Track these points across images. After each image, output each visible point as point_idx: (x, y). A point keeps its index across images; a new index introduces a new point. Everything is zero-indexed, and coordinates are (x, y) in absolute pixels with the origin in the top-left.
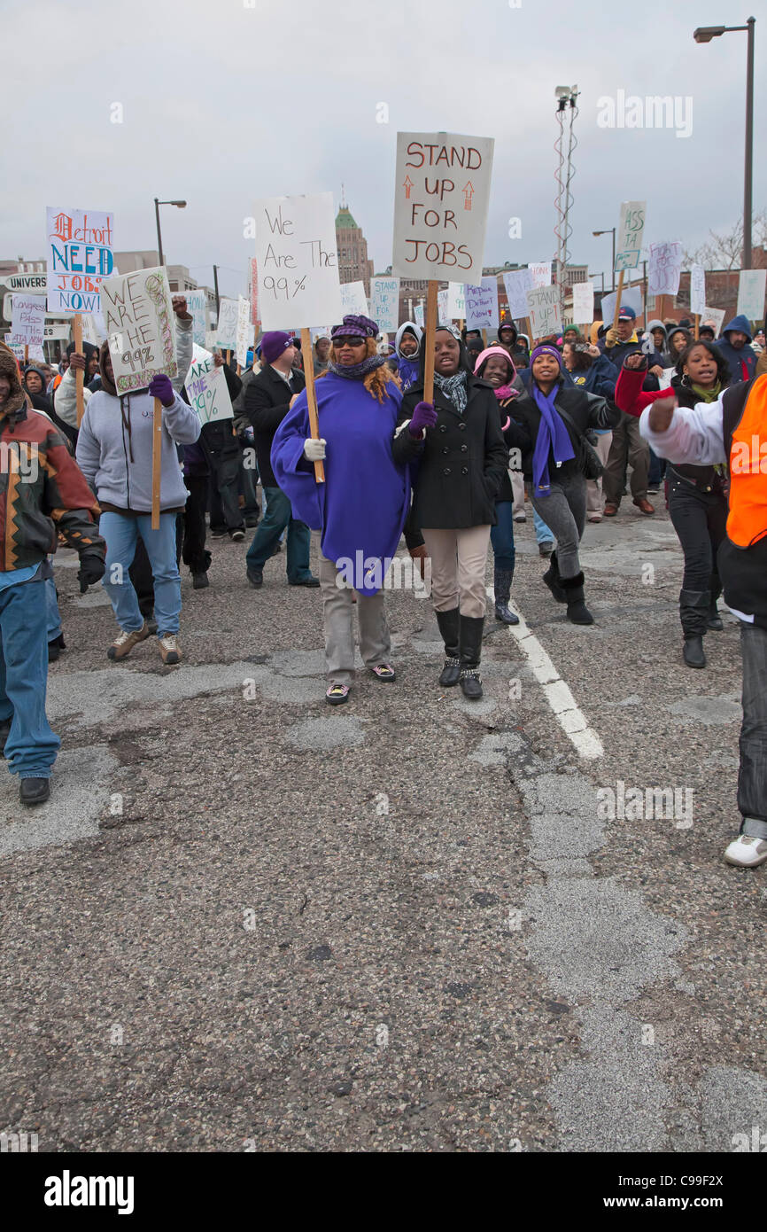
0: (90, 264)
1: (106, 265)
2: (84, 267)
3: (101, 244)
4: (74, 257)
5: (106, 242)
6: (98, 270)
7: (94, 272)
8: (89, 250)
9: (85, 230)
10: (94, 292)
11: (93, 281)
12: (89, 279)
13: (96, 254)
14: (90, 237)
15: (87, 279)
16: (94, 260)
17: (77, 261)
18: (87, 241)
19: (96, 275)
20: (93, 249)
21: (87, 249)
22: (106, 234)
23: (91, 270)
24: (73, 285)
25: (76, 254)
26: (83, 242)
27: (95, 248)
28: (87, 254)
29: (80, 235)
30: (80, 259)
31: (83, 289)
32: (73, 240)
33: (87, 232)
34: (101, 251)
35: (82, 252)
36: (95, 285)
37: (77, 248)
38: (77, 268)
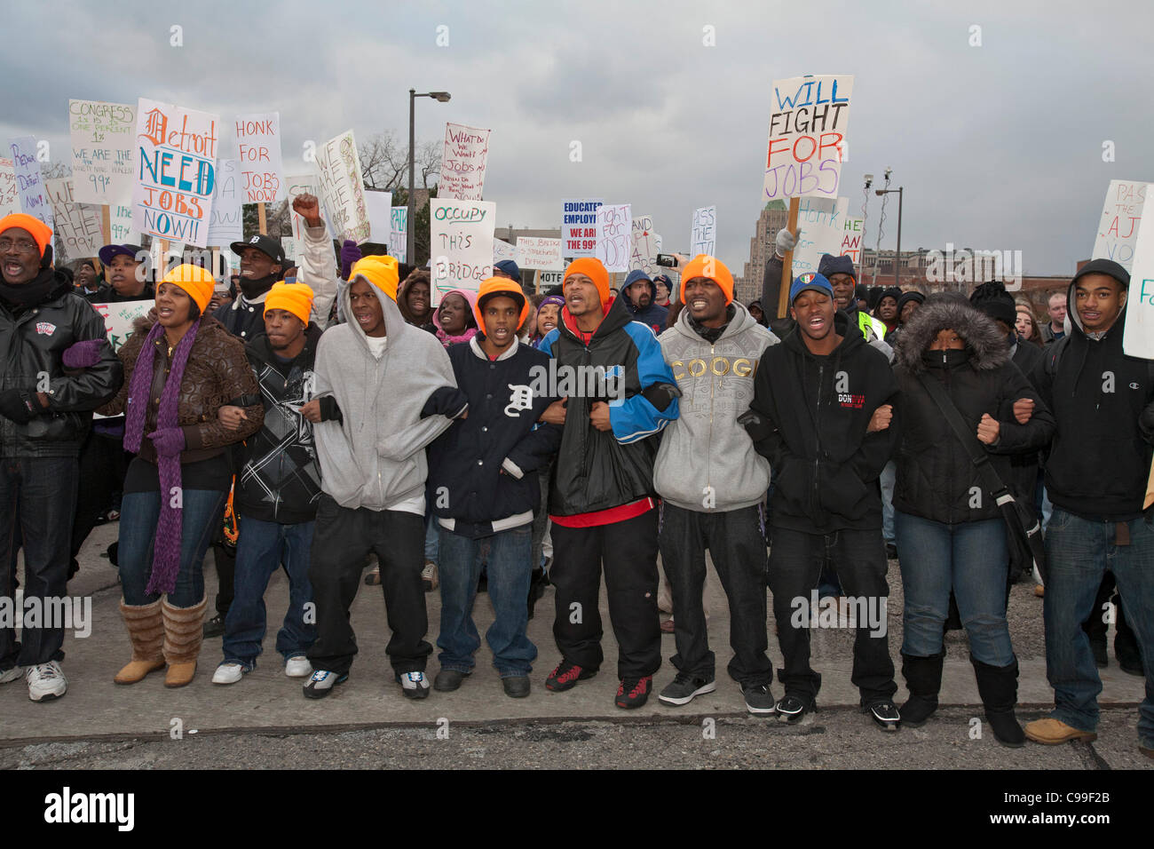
0: (185, 179)
1: (205, 182)
2: (177, 183)
3: (201, 155)
4: (165, 167)
5: (208, 152)
6: (194, 187)
7: (189, 190)
8: (186, 160)
9: (183, 134)
10: (186, 214)
11: (187, 201)
12: (183, 198)
13: (194, 166)
14: (188, 143)
15: (180, 198)
16: (191, 174)
17: (169, 172)
18: (185, 148)
19: (192, 193)
20: (191, 160)
21: (184, 158)
22: (209, 142)
23: (186, 186)
24: (161, 203)
25: (168, 164)
26: (179, 149)
27: (194, 159)
28: (183, 165)
29: (176, 140)
30: (173, 171)
31: (173, 209)
32: (166, 144)
33: (186, 137)
34: (201, 164)
35: (176, 163)
36: (190, 206)
37: (171, 157)
38: (168, 181)
